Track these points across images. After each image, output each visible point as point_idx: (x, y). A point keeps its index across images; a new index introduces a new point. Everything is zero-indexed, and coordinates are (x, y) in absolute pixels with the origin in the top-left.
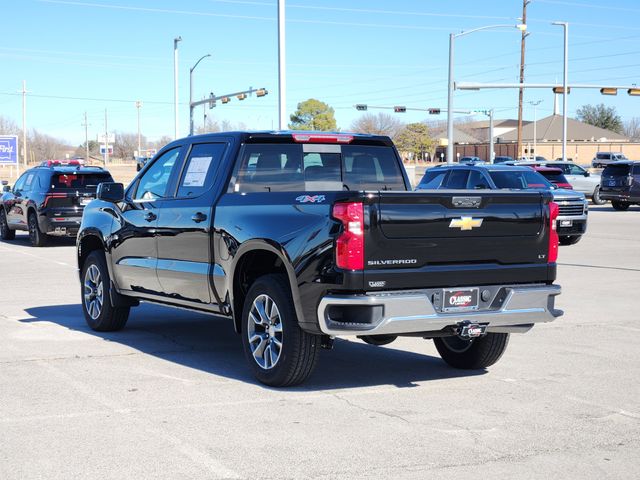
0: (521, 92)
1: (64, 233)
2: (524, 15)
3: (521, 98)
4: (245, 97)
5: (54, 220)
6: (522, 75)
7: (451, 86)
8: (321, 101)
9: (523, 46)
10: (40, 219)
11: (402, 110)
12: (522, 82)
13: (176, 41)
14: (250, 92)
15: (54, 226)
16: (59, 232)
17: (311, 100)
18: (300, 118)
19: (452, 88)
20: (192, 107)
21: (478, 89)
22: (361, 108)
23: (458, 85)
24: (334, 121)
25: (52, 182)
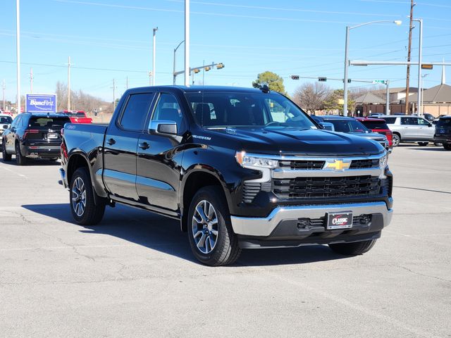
0: (408, 68)
1: (37, 156)
2: (411, 14)
3: (408, 72)
4: (210, 69)
5: (30, 148)
6: (409, 56)
7: (347, 63)
8: (274, 73)
9: (410, 36)
10: (21, 146)
11: (323, 80)
12: (409, 61)
13: (154, 30)
14: (213, 65)
15: (30, 152)
16: (33, 156)
17: (267, 72)
18: (259, 84)
19: (347, 64)
20: (175, 76)
21: (366, 65)
22: (296, 78)
23: (351, 62)
24: (283, 87)
25: (30, 123)
